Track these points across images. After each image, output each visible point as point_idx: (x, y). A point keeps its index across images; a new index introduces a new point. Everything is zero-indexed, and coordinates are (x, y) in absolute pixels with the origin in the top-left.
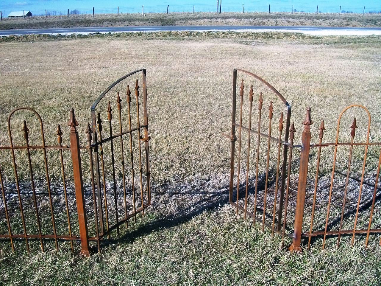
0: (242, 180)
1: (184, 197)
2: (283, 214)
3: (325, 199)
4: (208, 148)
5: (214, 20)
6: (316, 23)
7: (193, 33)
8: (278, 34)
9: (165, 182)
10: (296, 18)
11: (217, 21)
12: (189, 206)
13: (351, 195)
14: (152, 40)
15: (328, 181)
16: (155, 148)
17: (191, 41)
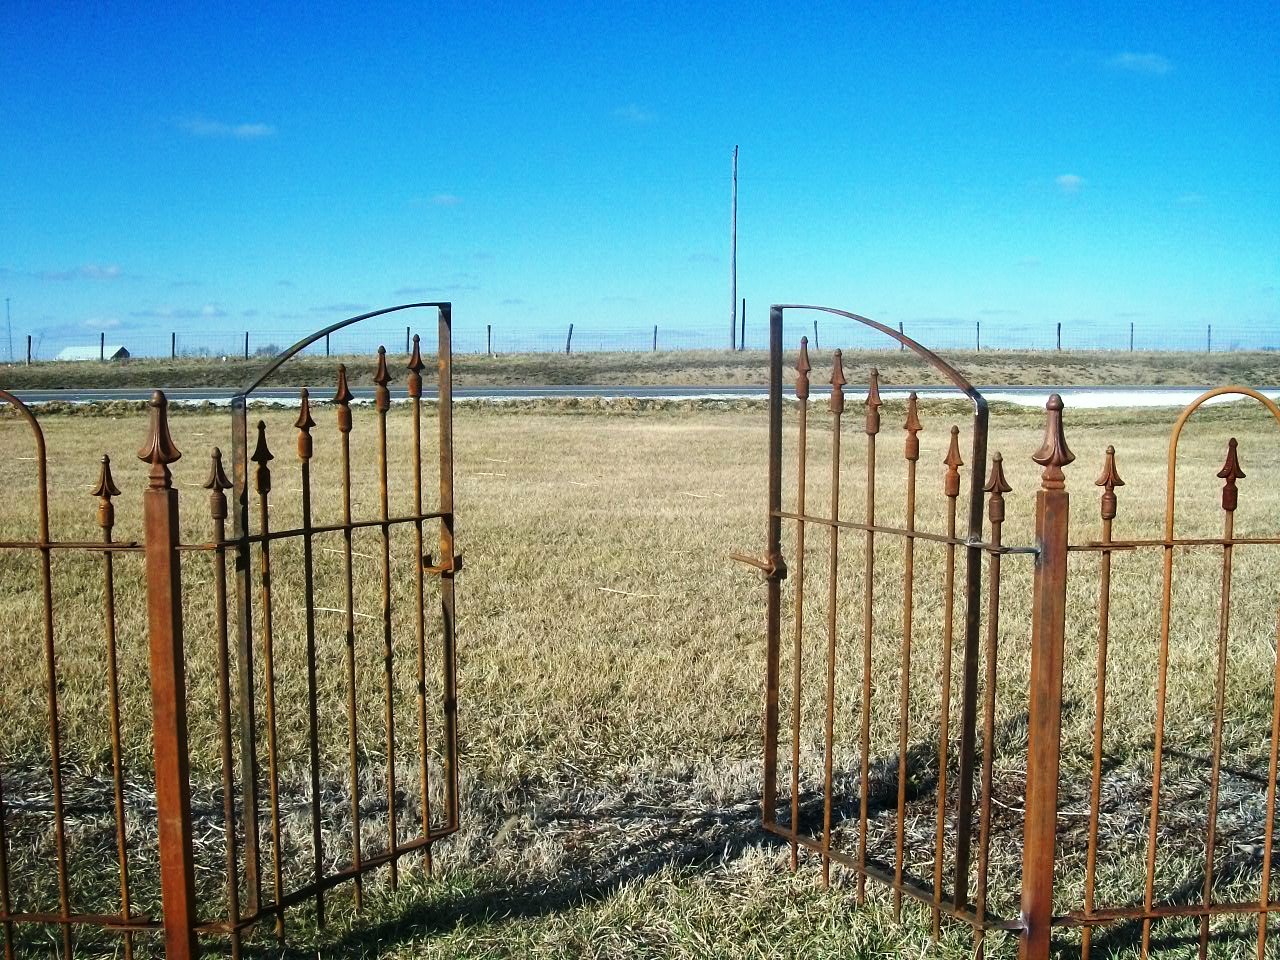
0: (815, 776)
1: (593, 828)
2: (974, 875)
3: (1131, 832)
4: (692, 685)
5: (723, 370)
6: (1056, 377)
7: (651, 403)
8: (933, 405)
9: (525, 781)
10: (990, 362)
11: (733, 375)
12: (610, 854)
13: (1228, 819)
14: (513, 417)
15: (1136, 779)
16: (496, 686)
17: (642, 419)
